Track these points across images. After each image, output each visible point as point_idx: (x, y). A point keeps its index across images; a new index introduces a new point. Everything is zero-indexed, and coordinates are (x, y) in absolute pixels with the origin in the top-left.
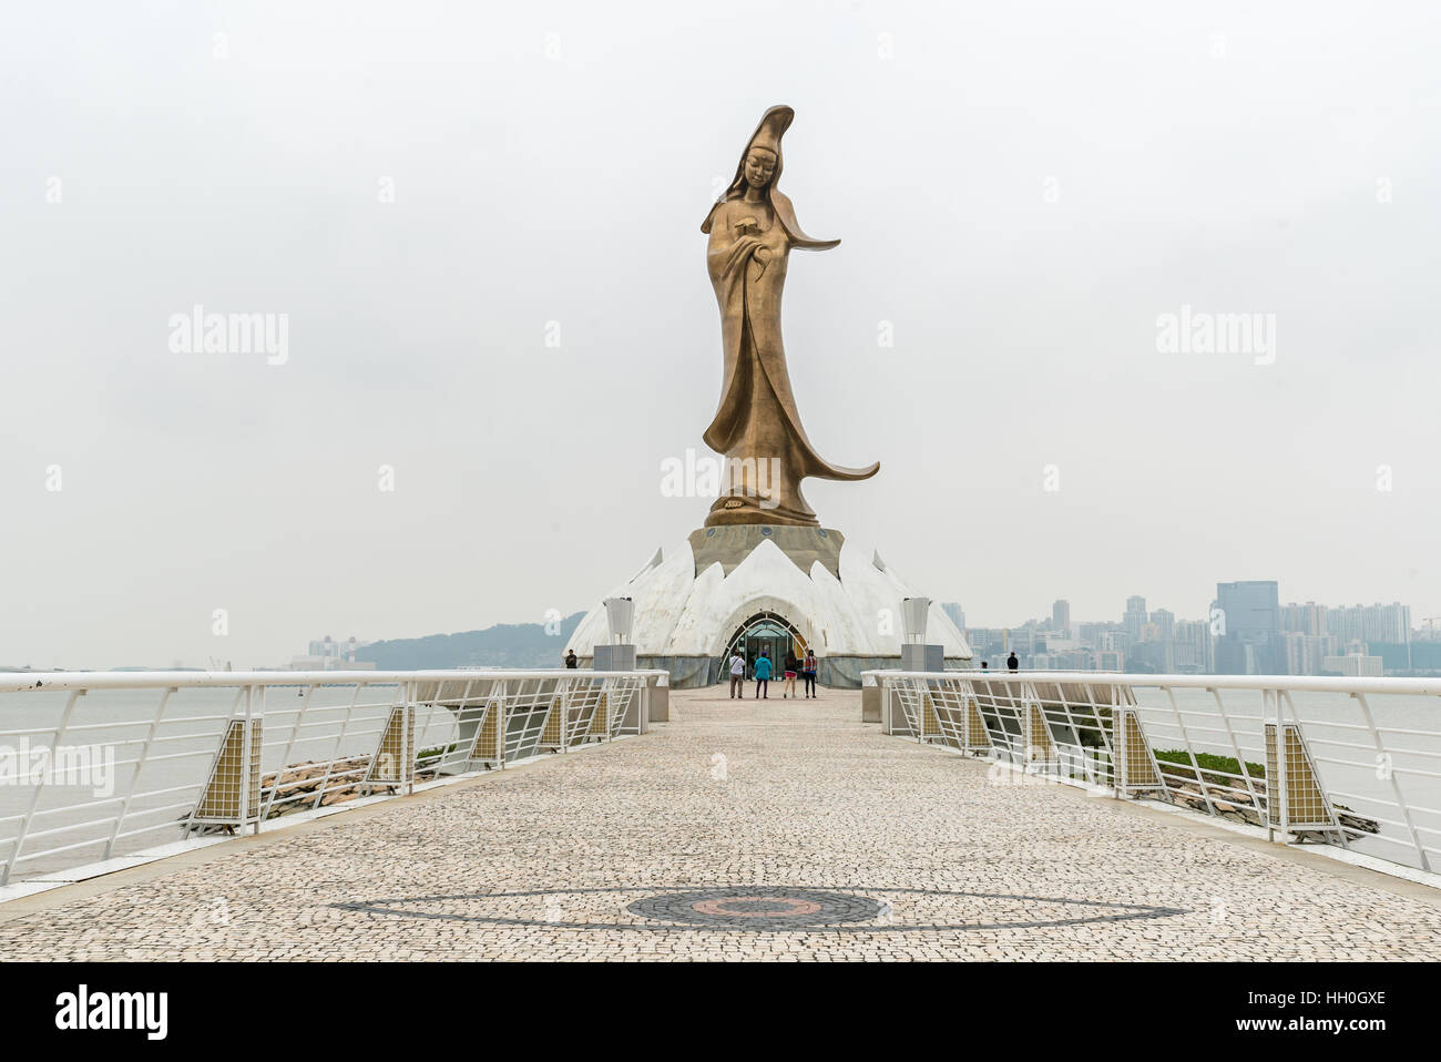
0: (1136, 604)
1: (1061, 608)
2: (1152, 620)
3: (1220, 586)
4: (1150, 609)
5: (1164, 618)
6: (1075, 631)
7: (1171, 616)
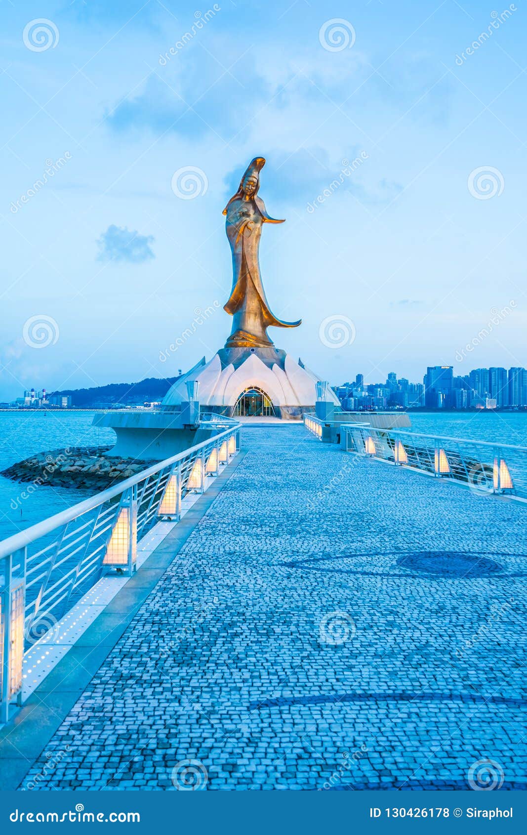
0: (391, 376)
1: (359, 378)
2: (399, 383)
3: (429, 368)
4: (398, 378)
5: (404, 382)
6: (365, 387)
7: (407, 381)
